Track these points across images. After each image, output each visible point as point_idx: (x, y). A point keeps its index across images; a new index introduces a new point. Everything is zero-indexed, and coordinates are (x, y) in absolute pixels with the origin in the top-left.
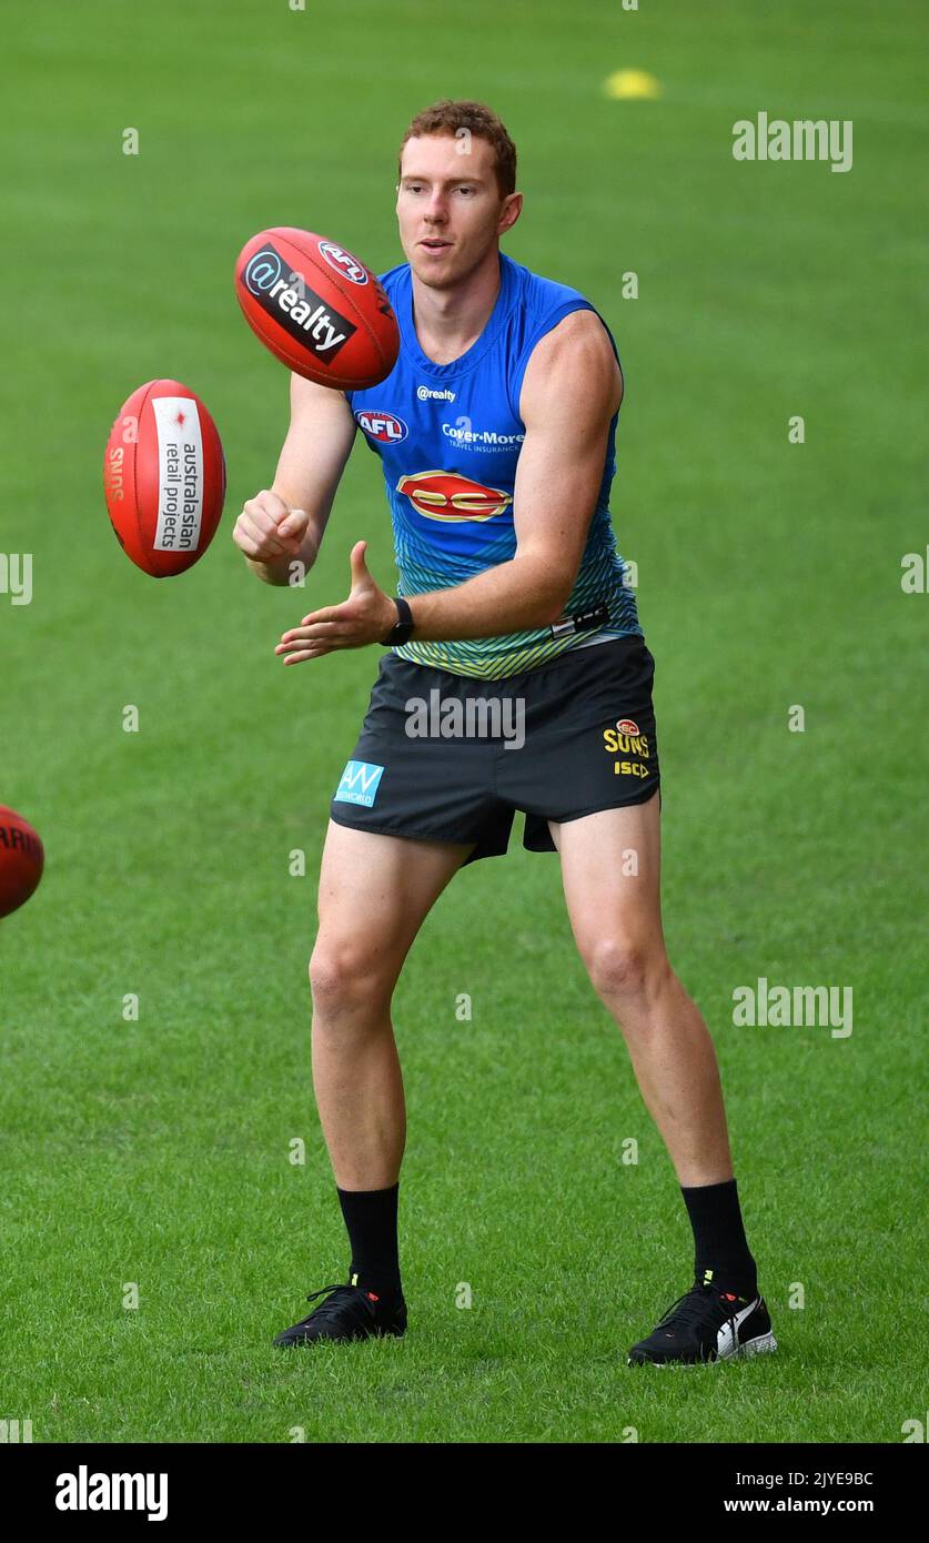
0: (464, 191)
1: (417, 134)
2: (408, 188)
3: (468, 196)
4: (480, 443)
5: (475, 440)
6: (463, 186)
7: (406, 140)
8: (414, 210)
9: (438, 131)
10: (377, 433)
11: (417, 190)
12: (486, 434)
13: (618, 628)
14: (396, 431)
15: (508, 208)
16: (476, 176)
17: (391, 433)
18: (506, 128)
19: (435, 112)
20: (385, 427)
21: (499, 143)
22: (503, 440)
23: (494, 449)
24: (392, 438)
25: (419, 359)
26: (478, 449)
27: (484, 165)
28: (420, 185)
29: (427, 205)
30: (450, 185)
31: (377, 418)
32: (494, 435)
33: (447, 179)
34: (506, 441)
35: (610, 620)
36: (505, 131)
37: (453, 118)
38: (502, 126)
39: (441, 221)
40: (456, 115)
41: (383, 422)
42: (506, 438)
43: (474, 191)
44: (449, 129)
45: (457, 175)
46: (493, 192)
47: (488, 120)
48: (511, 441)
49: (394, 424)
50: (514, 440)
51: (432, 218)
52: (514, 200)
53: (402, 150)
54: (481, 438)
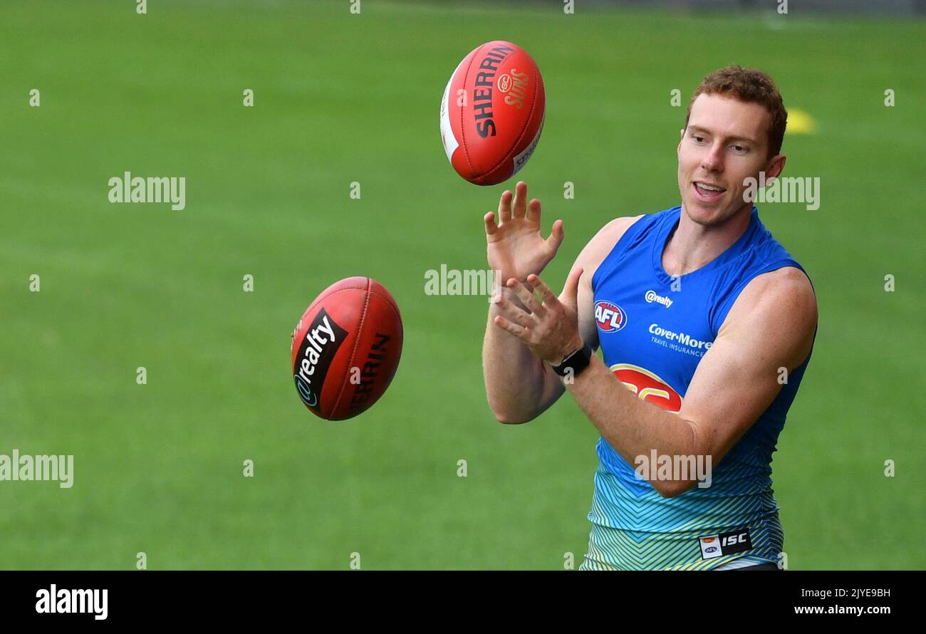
0: (739, 148)
1: (709, 92)
2: (692, 136)
3: (742, 152)
4: (675, 341)
5: (672, 339)
6: (739, 144)
7: (698, 94)
8: (693, 155)
9: (728, 94)
10: (603, 321)
11: (700, 139)
12: (682, 335)
13: (758, 556)
14: (617, 322)
15: (772, 166)
16: (752, 137)
17: (613, 323)
18: (783, 98)
19: (727, 76)
20: (611, 316)
21: (775, 113)
22: (694, 343)
23: (684, 350)
24: (612, 327)
25: (658, 269)
26: (672, 346)
27: (759, 130)
28: (703, 136)
29: (707, 155)
30: (728, 142)
31: (609, 308)
32: (688, 337)
33: (728, 135)
34: (695, 346)
35: (752, 549)
36: (781, 100)
37: (741, 84)
38: (780, 96)
39: (717, 170)
40: (744, 82)
41: (611, 313)
42: (696, 342)
43: (748, 150)
44: (737, 93)
45: (737, 133)
46: (763, 154)
47: (770, 89)
48: (700, 347)
49: (619, 316)
50: (703, 346)
51: (710, 168)
52: (777, 162)
53: (693, 101)
54: (677, 338)
